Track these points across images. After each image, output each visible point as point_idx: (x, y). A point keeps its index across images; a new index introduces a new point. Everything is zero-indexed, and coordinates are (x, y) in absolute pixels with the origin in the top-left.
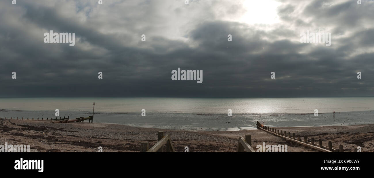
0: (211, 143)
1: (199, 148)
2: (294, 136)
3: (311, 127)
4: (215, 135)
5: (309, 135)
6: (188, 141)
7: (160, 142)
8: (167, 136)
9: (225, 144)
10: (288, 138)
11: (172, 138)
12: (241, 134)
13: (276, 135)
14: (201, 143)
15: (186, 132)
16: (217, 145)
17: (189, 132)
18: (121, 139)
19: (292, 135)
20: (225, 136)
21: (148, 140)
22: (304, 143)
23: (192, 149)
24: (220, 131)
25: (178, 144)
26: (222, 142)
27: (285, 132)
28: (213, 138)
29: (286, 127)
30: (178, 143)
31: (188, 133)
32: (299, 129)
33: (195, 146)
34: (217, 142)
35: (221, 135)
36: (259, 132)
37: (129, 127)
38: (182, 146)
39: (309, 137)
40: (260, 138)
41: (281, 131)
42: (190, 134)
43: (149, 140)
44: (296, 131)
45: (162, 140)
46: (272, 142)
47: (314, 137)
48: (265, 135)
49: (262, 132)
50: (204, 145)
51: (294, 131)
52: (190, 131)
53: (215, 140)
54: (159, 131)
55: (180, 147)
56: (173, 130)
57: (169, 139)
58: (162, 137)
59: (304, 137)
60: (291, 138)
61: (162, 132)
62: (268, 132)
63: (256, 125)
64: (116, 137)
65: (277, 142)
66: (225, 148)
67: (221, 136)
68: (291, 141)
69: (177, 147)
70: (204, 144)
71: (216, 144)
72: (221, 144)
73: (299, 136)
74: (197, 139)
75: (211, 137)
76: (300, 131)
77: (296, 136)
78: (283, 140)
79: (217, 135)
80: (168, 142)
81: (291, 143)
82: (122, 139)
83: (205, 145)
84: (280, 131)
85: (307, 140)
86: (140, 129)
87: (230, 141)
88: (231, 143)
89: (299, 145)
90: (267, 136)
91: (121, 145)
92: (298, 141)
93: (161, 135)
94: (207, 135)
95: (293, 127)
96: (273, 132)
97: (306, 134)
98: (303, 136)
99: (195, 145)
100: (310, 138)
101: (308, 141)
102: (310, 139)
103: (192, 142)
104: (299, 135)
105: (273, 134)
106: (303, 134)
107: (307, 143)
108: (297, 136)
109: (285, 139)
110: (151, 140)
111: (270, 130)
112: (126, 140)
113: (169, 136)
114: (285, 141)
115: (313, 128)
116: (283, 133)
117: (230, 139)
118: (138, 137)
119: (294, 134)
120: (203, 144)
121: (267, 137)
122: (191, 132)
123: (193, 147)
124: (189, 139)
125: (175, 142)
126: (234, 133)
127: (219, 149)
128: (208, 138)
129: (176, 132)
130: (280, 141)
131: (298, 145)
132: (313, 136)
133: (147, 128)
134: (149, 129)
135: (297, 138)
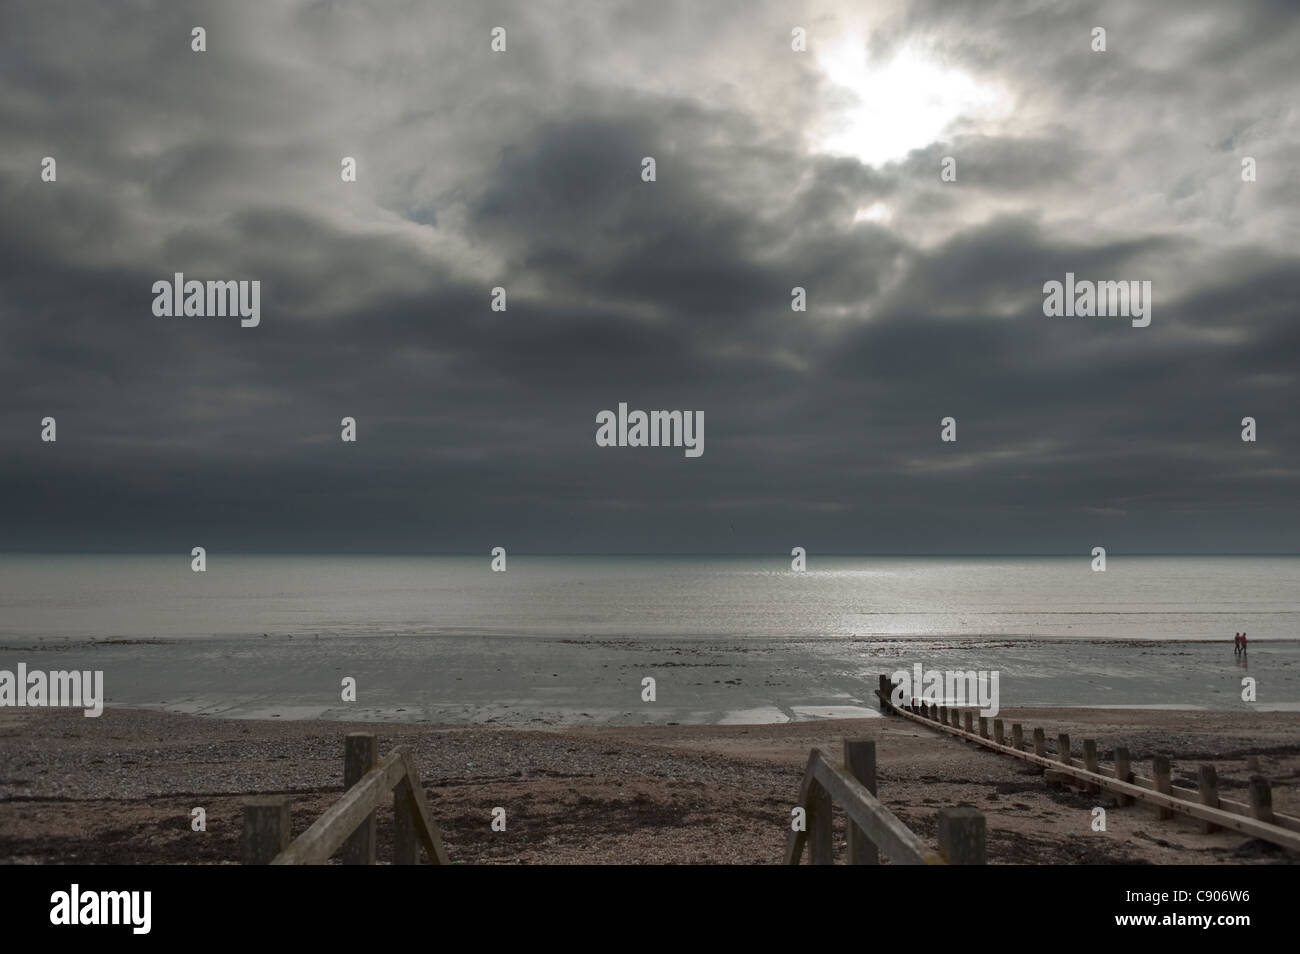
0: (642, 788)
1: (576, 820)
2: (1091, 751)
3: (1196, 712)
4: (659, 749)
5: (1180, 750)
6: (514, 783)
7: (355, 794)
8: (397, 756)
9: (712, 794)
10: (1058, 763)
11: (424, 769)
12: (793, 739)
13: (985, 748)
14: (586, 792)
15: (500, 733)
16: (671, 800)
17: (520, 736)
18: (126, 795)
19: (1077, 746)
20: (713, 753)
21: (294, 791)
22: (1154, 793)
23: (538, 825)
24: (685, 727)
25: (460, 804)
26: (697, 784)
27: (1039, 732)
28: (649, 761)
29: (1039, 704)
30: (459, 800)
31: (515, 740)
32: (1119, 718)
33: (550, 809)
34: (671, 785)
35: (693, 745)
36: (892, 731)
37: (181, 723)
38: (481, 812)
39: (1180, 764)
40: (901, 759)
41: (1017, 728)
42: (523, 743)
43: (302, 791)
44: (1100, 731)
45: (371, 782)
46: (966, 782)
47: (1218, 766)
48: (923, 745)
49: (903, 732)
50: (599, 803)
51: (1088, 727)
52: (527, 729)
53: (663, 772)
54: (352, 734)
55: (475, 819)
56: (434, 727)
57: (406, 775)
58: (369, 768)
59: (1150, 763)
60: (1071, 764)
61: (368, 739)
62: (943, 733)
63: (872, 694)
64: (99, 787)
65: (993, 784)
66: (713, 816)
67: (691, 750)
68: (1072, 779)
69: (459, 820)
70: (600, 796)
71: (667, 791)
72: (695, 791)
73: (1123, 756)
74: (562, 772)
75: (639, 756)
76: (1128, 730)
77: (1100, 754)
78: (1024, 773)
79: (671, 746)
80: (405, 791)
81: (1074, 789)
82: (141, 791)
83: (607, 801)
84: (1008, 728)
85: (1173, 777)
86: (245, 727)
87: (738, 777)
88: (744, 785)
89: (1119, 803)
90: (936, 749)
91: (128, 832)
92: (1116, 781)
93: (358, 755)
94: (619, 748)
95: (1083, 710)
96: (970, 729)
97: (1163, 747)
98: (1149, 757)
99: (553, 801)
100: (1193, 767)
101: (1178, 782)
102: (1190, 775)
103: (533, 787)
104: (1118, 749)
105: (969, 741)
106: (1148, 745)
107: (1171, 793)
108: (1109, 757)
109: (1040, 769)
110: (311, 790)
111: (949, 721)
112: (163, 796)
113: (406, 757)
114: (1038, 779)
115: (1204, 718)
116: (1028, 736)
117: (739, 764)
118: (233, 779)
119: (1090, 744)
120: (595, 793)
121: (934, 757)
122: (530, 734)
123: (539, 815)
124: (519, 774)
125: (446, 793)
126: (757, 737)
127: (686, 819)
128: (623, 762)
129: (449, 735)
130: (1009, 779)
131: (1115, 801)
132: (1205, 757)
133: (284, 724)
134: (296, 724)
135: (1111, 767)
